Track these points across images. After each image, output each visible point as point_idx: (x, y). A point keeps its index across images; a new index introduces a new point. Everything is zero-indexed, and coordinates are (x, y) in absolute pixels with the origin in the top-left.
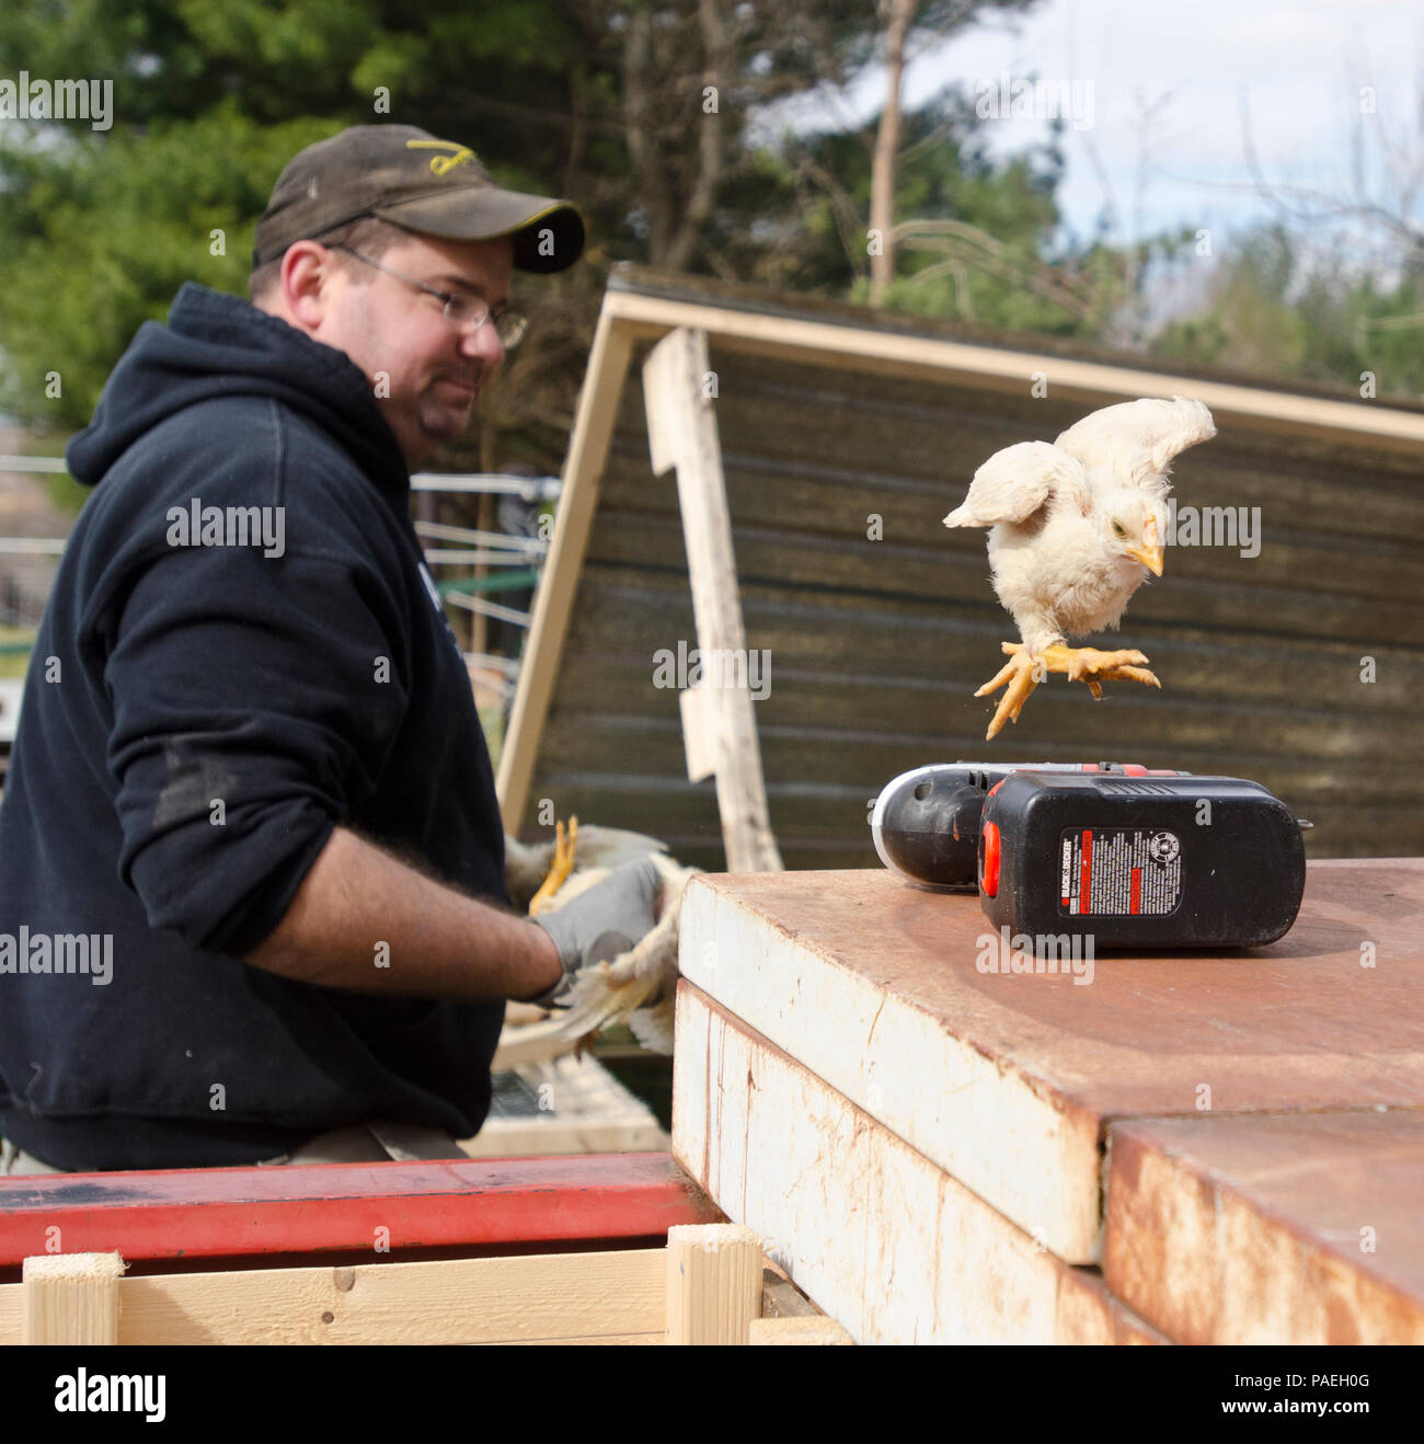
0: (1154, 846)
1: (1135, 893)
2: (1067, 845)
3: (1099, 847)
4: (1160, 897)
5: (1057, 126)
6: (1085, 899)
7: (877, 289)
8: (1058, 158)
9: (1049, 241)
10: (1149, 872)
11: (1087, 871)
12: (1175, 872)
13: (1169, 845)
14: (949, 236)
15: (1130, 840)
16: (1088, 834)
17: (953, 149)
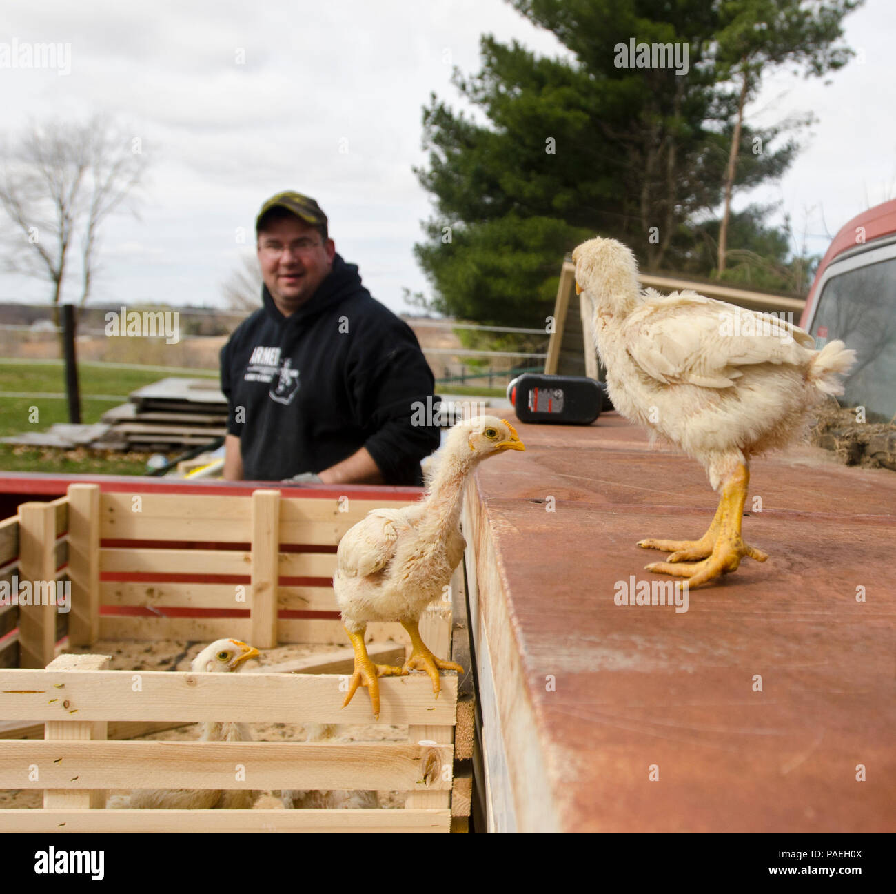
0: (556, 393)
1: (550, 406)
2: (530, 393)
3: (540, 393)
4: (557, 408)
5: (787, 219)
6: (536, 407)
7: (721, 271)
8: (787, 228)
9: (784, 257)
10: (554, 400)
11: (536, 400)
12: (562, 401)
13: (560, 393)
14: (745, 255)
15: (549, 391)
16: (537, 389)
17: (753, 227)
